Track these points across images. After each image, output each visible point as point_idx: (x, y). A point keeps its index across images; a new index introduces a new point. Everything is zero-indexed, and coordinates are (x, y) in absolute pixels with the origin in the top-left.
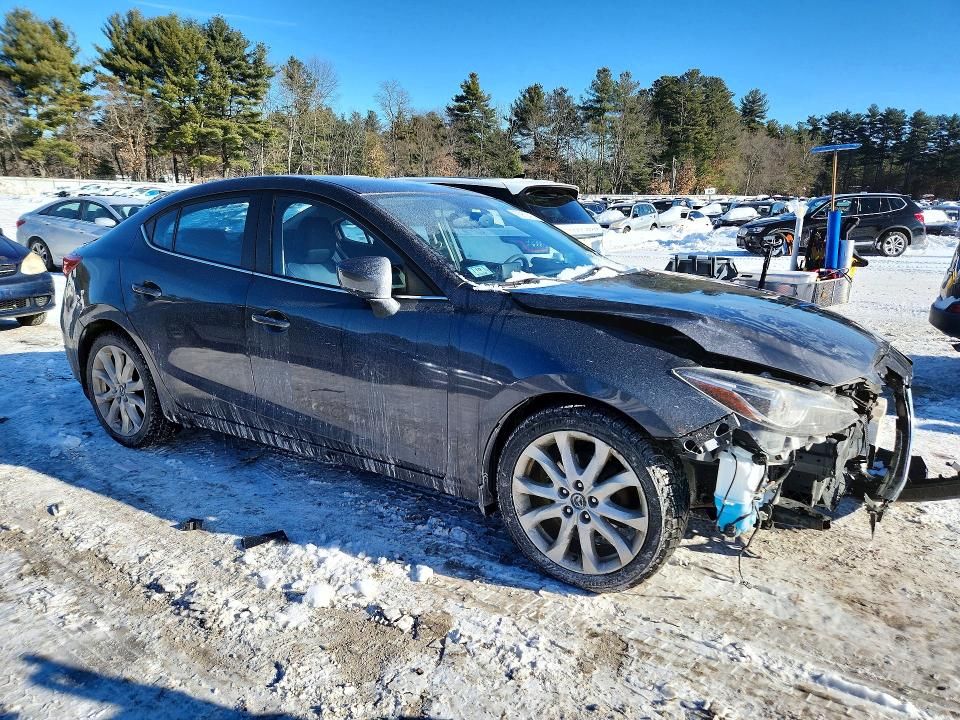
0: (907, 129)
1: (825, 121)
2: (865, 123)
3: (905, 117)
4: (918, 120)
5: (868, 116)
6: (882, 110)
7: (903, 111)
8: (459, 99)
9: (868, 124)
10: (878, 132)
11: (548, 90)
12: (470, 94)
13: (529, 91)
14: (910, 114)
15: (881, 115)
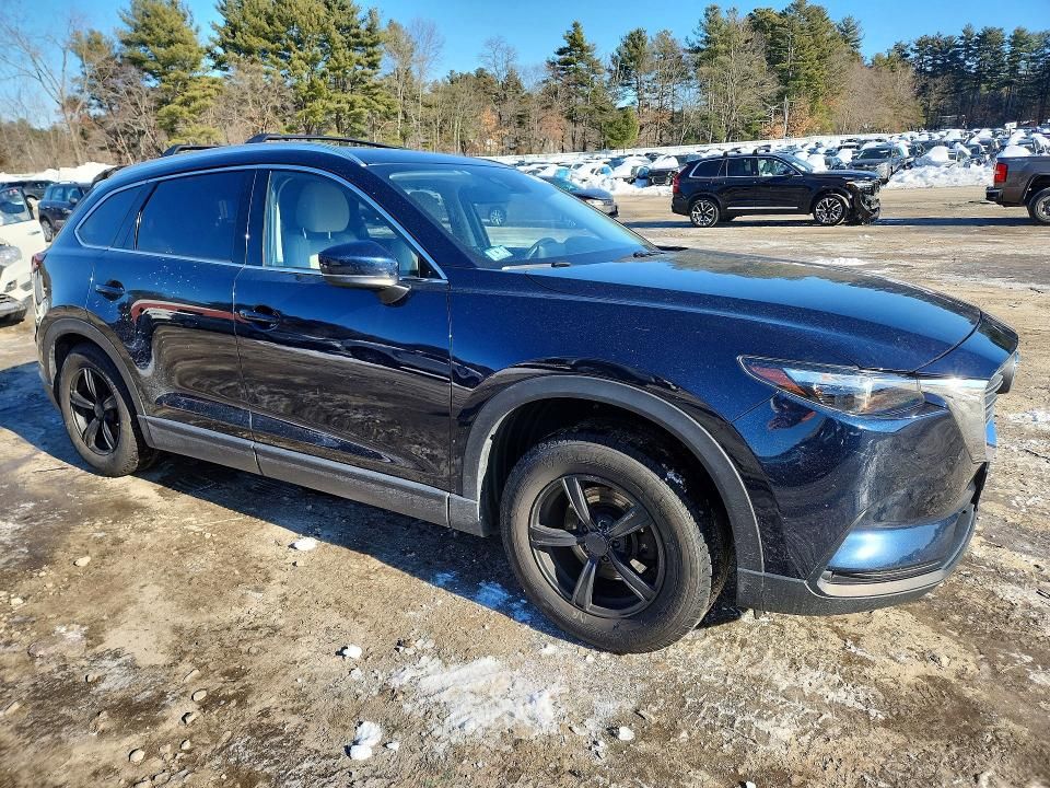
0: (1007, 48)
1: (915, 47)
2: (958, 46)
3: (1003, 36)
4: (1018, 39)
5: (962, 38)
6: (978, 30)
7: (1001, 30)
8: (561, 52)
9: (962, 46)
10: (973, 55)
11: (651, 35)
12: (575, 46)
13: (631, 37)
14: (1009, 32)
15: (977, 35)
